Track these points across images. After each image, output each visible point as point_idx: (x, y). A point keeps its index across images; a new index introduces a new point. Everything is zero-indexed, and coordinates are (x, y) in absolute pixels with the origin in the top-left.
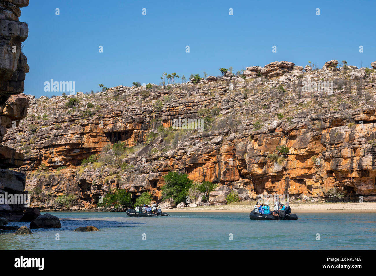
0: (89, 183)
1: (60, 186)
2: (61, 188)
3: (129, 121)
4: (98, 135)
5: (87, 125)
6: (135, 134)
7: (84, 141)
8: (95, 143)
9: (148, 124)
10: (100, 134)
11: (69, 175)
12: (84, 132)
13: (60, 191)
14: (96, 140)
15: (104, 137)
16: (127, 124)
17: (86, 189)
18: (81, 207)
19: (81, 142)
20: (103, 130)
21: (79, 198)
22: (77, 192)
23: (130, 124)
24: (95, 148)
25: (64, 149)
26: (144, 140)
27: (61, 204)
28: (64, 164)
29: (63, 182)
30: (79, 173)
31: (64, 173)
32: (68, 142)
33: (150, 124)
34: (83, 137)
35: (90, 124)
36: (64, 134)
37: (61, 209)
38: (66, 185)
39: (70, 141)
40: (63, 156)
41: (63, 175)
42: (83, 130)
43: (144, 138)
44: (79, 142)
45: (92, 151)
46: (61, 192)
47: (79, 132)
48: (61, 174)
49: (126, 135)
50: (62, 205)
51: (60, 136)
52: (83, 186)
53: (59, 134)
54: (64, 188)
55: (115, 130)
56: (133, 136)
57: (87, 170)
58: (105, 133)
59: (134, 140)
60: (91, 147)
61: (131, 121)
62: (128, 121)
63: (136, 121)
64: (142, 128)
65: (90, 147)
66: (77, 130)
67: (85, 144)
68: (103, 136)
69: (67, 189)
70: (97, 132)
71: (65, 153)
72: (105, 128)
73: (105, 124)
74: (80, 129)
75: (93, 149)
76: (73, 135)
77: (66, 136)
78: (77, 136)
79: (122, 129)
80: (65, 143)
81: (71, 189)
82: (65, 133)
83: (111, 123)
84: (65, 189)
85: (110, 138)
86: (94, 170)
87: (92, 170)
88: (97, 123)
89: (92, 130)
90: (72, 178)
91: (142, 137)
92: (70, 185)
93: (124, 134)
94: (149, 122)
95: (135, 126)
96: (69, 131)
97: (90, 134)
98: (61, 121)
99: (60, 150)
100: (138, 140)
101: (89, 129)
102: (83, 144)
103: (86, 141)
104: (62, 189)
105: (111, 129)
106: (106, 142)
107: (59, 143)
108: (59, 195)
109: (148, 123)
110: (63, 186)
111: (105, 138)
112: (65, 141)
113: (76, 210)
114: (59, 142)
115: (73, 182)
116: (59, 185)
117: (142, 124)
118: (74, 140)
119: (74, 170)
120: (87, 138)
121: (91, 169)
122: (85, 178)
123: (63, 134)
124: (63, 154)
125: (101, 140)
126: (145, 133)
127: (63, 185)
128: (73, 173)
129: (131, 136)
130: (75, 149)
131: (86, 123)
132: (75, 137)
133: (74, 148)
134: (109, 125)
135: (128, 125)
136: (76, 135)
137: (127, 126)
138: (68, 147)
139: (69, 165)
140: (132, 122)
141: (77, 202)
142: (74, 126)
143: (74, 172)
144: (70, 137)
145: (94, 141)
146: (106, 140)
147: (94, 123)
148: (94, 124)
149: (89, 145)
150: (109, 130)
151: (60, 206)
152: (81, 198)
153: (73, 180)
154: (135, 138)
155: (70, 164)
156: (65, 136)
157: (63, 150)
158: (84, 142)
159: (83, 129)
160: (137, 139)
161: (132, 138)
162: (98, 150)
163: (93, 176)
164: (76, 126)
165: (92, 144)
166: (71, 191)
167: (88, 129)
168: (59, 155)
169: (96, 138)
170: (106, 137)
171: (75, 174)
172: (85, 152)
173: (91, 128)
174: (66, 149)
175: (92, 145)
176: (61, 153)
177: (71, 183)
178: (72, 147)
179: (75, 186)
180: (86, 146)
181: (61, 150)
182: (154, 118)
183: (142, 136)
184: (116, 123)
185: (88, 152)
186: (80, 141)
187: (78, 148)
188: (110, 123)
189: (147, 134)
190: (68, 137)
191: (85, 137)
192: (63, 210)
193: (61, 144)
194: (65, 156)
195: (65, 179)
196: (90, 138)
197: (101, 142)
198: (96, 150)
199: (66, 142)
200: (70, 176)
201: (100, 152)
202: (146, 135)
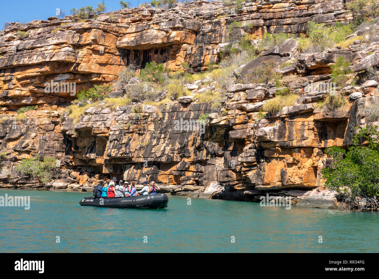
0: (97, 135)
1: (27, 141)
2: (28, 145)
3: (176, 26)
4: (107, 50)
5: (88, 30)
6: (185, 52)
7: (81, 59)
8: (101, 64)
9: (211, 36)
10: (110, 50)
11: (46, 121)
12: (81, 43)
13: (25, 149)
14: (103, 59)
15: (117, 56)
16: (170, 31)
17: (84, 147)
18: (71, 183)
19: (74, 61)
20: (116, 44)
21: (63, 166)
22: (59, 155)
23: (178, 32)
24: (100, 74)
25: (37, 74)
26: (204, 62)
27: (29, 175)
28: (32, 102)
29: (34, 135)
30: (71, 116)
31: (35, 117)
32: (48, 60)
33: (215, 35)
34: (78, 53)
35: (95, 30)
36: (39, 45)
37: (27, 185)
38: (38, 138)
39: (51, 58)
40: (31, 87)
41: (32, 120)
42: (78, 40)
43: (204, 60)
44: (71, 60)
45: (93, 79)
46: (28, 152)
47: (72, 43)
48: (27, 120)
49: (161, 54)
50: (30, 177)
51: (29, 49)
52: (81, 141)
53: (27, 47)
54: (35, 145)
55: (143, 43)
56: (182, 53)
57: (94, 111)
58: (119, 49)
59: (183, 61)
60: (93, 71)
61: (181, 26)
62: (174, 25)
63: (187, 28)
64: (196, 42)
65: (90, 71)
66: (68, 38)
67: (82, 64)
68: (115, 55)
69: (41, 148)
70: (106, 45)
71: (38, 82)
72: (120, 40)
73: (119, 34)
74: (73, 37)
75: (96, 75)
76: (58, 47)
77: (43, 49)
78: (68, 48)
79: (159, 41)
80: (40, 61)
81: (48, 147)
82: (41, 43)
83: (134, 31)
84: (37, 146)
85: (126, 60)
86: (110, 111)
87: (106, 110)
88: (106, 28)
89: (98, 40)
90: (52, 126)
91: (198, 57)
92: (47, 140)
93: (159, 53)
94: (212, 31)
95: (186, 37)
96: (48, 39)
97: (93, 46)
98: (26, 27)
99: (27, 74)
100: (189, 63)
101: (93, 38)
102: (78, 64)
103: (84, 60)
104: (30, 147)
105: (132, 41)
106: (120, 65)
107: (27, 63)
108: (24, 157)
109: (210, 32)
110: (32, 141)
111: (118, 59)
112: (40, 58)
113: (61, 188)
114: (26, 61)
115: (53, 135)
116: (25, 139)
117: (196, 35)
118: (61, 56)
119: (56, 113)
120: (87, 54)
121: (102, 108)
122: (89, 125)
123: (34, 46)
124: (33, 83)
125: (111, 60)
126: (207, 49)
127: (33, 138)
128: (53, 117)
129: (177, 55)
130: (59, 74)
131: (86, 25)
132: (63, 50)
133: (59, 71)
134: (126, 35)
135: (174, 34)
136: (64, 47)
137: (170, 34)
138: (46, 69)
139: (41, 105)
140: (182, 29)
141: (60, 172)
142: (60, 30)
143: (56, 117)
144: (51, 51)
145: (98, 60)
146: (120, 63)
147: (101, 27)
148: (100, 29)
149: (90, 68)
150: (128, 43)
151: (25, 178)
152: (68, 166)
153: (53, 130)
154: (185, 59)
155: (44, 103)
156: (40, 49)
157: (35, 74)
158: (80, 62)
159: (78, 38)
160: (188, 60)
161: (179, 58)
162: (105, 79)
163: (110, 123)
164: (64, 31)
165: (95, 67)
166: (47, 152)
167: (88, 37)
168: (25, 85)
169: (103, 57)
170: (120, 56)
171: (58, 120)
172: (79, 80)
173: (95, 36)
174: (41, 72)
175: (95, 69)
176: (29, 81)
177: (50, 137)
178: (54, 70)
179: (56, 142)
180: (83, 68)
181: (30, 74)
182: (223, 24)
183: (200, 56)
184: (144, 31)
185: (84, 81)
186: (73, 57)
187: (66, 71)
188: (129, 31)
189: (211, 52)
190: (45, 50)
191: (82, 52)
192: (30, 186)
193: (30, 63)
194: (37, 87)
195: (36, 129)
196: (91, 55)
197: (111, 64)
198: (100, 79)
199: (43, 60)
200: (48, 122)
201: (107, 82)
202: (208, 53)
